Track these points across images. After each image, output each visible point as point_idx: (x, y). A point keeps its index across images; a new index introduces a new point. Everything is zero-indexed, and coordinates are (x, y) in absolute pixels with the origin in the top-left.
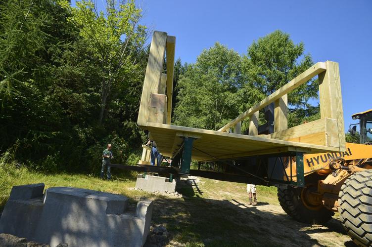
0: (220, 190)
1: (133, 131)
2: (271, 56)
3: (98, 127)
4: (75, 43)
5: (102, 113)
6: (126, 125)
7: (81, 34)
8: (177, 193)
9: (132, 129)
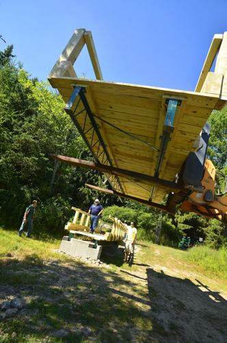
0: (157, 264)
1: (87, 197)
2: (221, 127)
3: (44, 189)
4: (34, 116)
5: (53, 177)
6: (82, 191)
7: (39, 109)
8: (99, 260)
9: (86, 195)
